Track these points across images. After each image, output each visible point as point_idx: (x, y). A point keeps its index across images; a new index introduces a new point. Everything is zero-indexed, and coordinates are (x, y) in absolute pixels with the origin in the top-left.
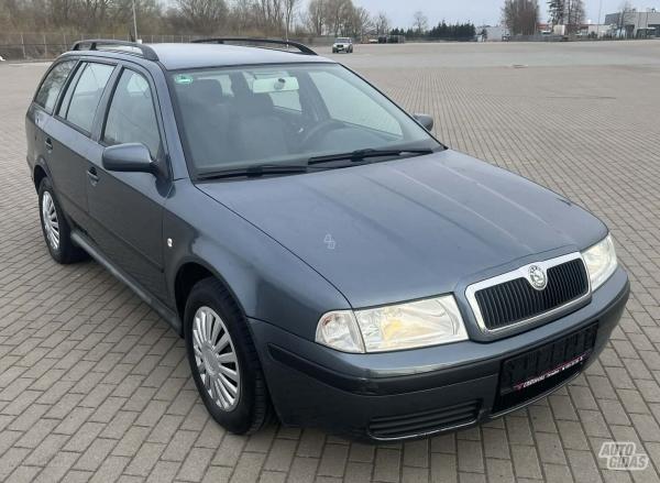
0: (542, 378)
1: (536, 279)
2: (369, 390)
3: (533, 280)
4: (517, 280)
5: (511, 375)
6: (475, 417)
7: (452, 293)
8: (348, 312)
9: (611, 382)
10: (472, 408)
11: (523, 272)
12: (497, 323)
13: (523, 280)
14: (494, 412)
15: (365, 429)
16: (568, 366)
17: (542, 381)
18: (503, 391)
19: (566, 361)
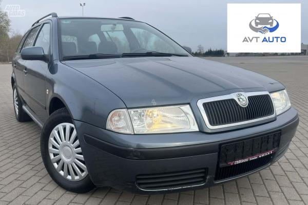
0: (246, 160)
1: (241, 100)
2: (135, 156)
3: (240, 101)
4: (229, 100)
5: (226, 156)
6: (204, 181)
7: (189, 104)
8: (125, 110)
9: (289, 179)
10: (202, 175)
11: (233, 96)
12: (217, 123)
13: (233, 100)
14: (216, 179)
15: (134, 183)
16: (263, 155)
17: (246, 162)
18: (222, 165)
19: (261, 152)
